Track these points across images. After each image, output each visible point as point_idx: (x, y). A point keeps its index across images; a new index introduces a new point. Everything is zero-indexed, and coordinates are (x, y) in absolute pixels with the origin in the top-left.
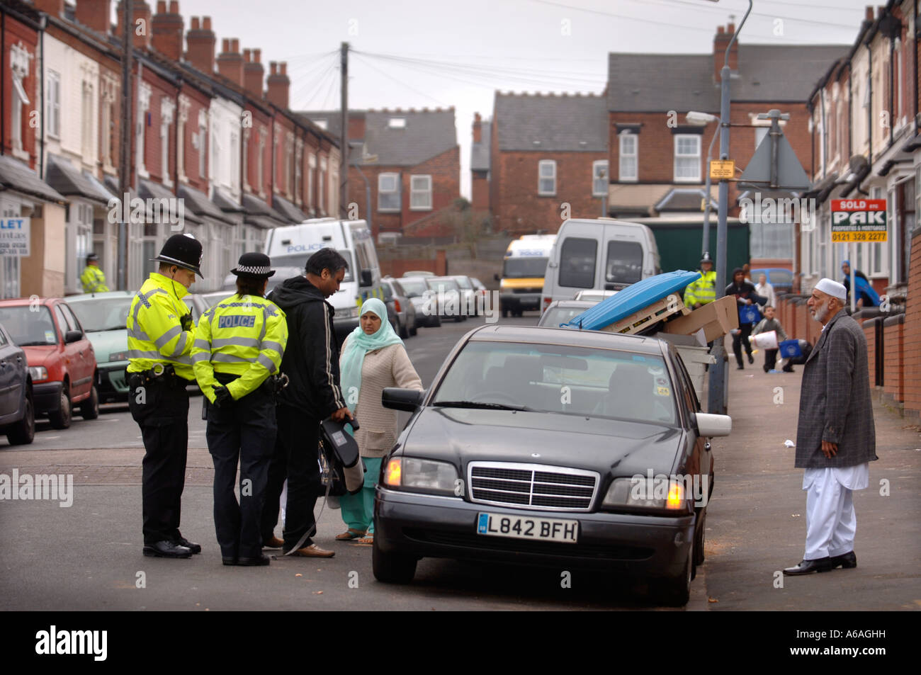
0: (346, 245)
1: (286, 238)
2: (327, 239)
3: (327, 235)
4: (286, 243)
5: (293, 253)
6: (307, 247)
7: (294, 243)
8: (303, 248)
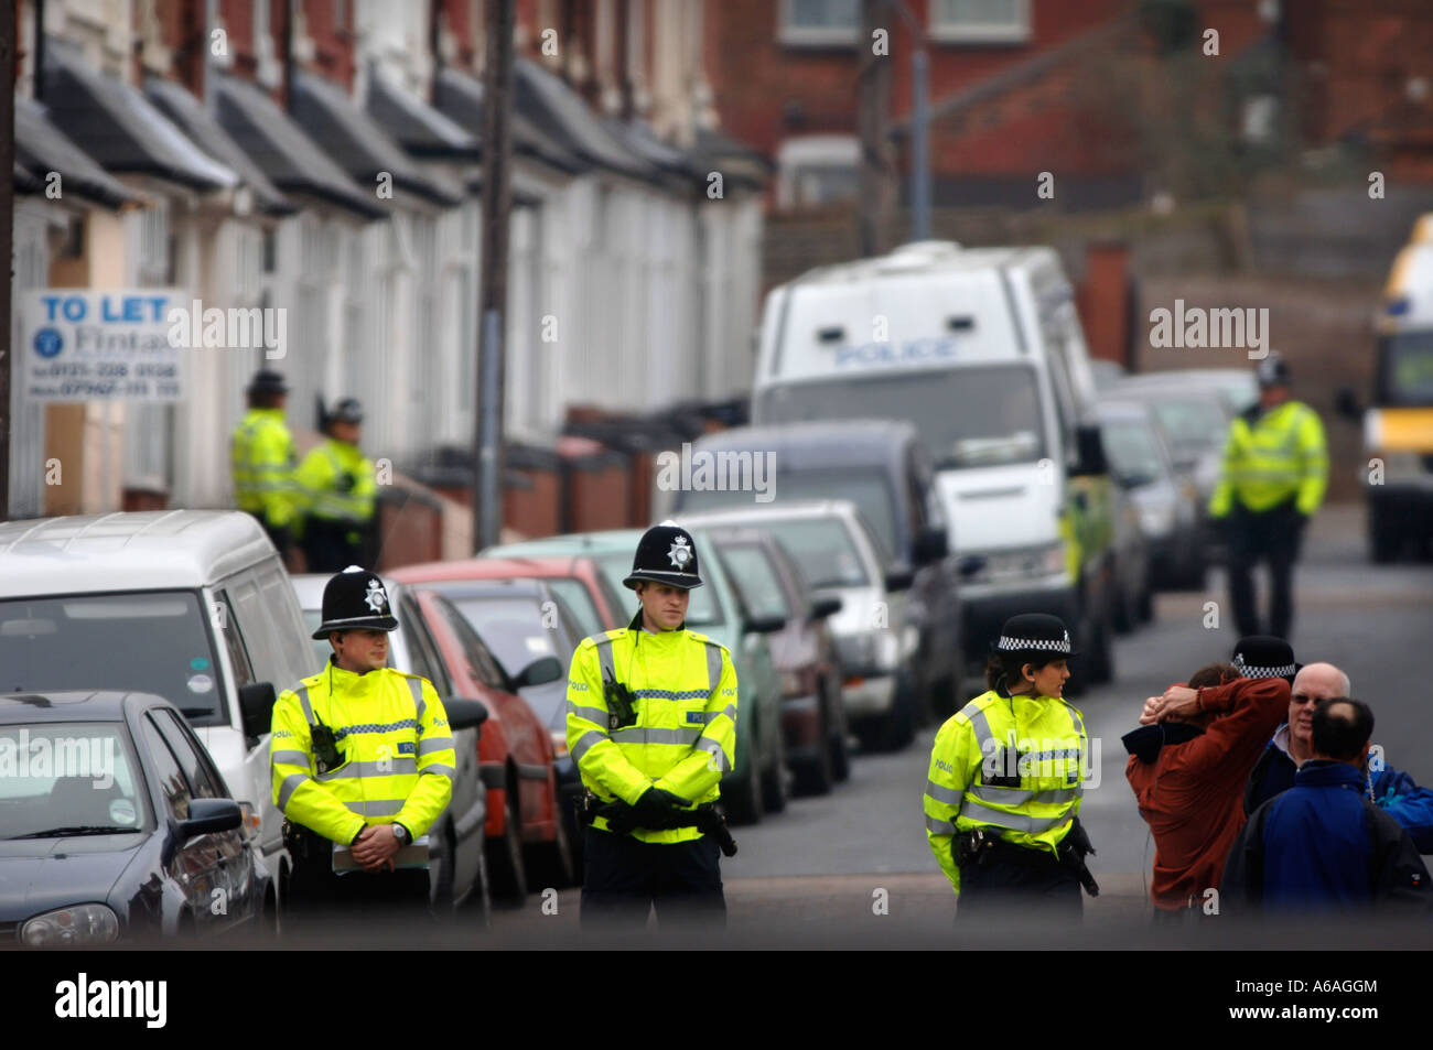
0: (1022, 343)
1: (830, 321)
2: (961, 325)
3: (961, 309)
4: (831, 336)
5: (854, 368)
6: (897, 351)
7: (857, 337)
8: (884, 352)
